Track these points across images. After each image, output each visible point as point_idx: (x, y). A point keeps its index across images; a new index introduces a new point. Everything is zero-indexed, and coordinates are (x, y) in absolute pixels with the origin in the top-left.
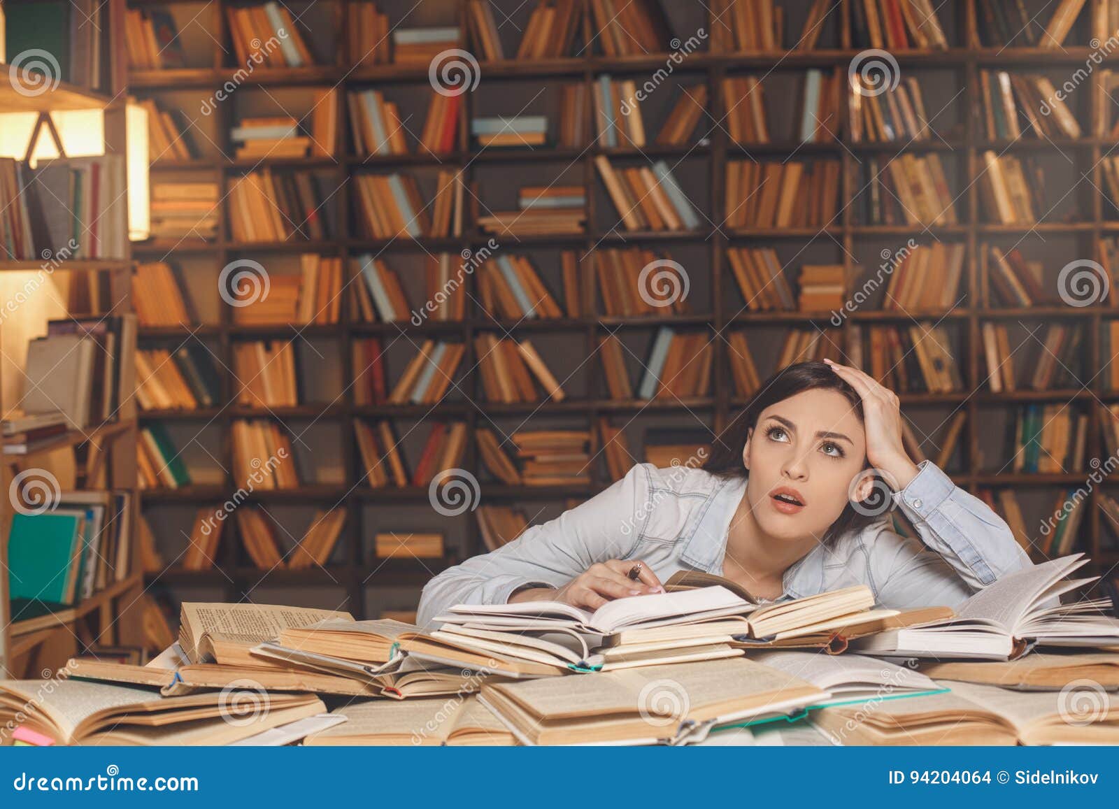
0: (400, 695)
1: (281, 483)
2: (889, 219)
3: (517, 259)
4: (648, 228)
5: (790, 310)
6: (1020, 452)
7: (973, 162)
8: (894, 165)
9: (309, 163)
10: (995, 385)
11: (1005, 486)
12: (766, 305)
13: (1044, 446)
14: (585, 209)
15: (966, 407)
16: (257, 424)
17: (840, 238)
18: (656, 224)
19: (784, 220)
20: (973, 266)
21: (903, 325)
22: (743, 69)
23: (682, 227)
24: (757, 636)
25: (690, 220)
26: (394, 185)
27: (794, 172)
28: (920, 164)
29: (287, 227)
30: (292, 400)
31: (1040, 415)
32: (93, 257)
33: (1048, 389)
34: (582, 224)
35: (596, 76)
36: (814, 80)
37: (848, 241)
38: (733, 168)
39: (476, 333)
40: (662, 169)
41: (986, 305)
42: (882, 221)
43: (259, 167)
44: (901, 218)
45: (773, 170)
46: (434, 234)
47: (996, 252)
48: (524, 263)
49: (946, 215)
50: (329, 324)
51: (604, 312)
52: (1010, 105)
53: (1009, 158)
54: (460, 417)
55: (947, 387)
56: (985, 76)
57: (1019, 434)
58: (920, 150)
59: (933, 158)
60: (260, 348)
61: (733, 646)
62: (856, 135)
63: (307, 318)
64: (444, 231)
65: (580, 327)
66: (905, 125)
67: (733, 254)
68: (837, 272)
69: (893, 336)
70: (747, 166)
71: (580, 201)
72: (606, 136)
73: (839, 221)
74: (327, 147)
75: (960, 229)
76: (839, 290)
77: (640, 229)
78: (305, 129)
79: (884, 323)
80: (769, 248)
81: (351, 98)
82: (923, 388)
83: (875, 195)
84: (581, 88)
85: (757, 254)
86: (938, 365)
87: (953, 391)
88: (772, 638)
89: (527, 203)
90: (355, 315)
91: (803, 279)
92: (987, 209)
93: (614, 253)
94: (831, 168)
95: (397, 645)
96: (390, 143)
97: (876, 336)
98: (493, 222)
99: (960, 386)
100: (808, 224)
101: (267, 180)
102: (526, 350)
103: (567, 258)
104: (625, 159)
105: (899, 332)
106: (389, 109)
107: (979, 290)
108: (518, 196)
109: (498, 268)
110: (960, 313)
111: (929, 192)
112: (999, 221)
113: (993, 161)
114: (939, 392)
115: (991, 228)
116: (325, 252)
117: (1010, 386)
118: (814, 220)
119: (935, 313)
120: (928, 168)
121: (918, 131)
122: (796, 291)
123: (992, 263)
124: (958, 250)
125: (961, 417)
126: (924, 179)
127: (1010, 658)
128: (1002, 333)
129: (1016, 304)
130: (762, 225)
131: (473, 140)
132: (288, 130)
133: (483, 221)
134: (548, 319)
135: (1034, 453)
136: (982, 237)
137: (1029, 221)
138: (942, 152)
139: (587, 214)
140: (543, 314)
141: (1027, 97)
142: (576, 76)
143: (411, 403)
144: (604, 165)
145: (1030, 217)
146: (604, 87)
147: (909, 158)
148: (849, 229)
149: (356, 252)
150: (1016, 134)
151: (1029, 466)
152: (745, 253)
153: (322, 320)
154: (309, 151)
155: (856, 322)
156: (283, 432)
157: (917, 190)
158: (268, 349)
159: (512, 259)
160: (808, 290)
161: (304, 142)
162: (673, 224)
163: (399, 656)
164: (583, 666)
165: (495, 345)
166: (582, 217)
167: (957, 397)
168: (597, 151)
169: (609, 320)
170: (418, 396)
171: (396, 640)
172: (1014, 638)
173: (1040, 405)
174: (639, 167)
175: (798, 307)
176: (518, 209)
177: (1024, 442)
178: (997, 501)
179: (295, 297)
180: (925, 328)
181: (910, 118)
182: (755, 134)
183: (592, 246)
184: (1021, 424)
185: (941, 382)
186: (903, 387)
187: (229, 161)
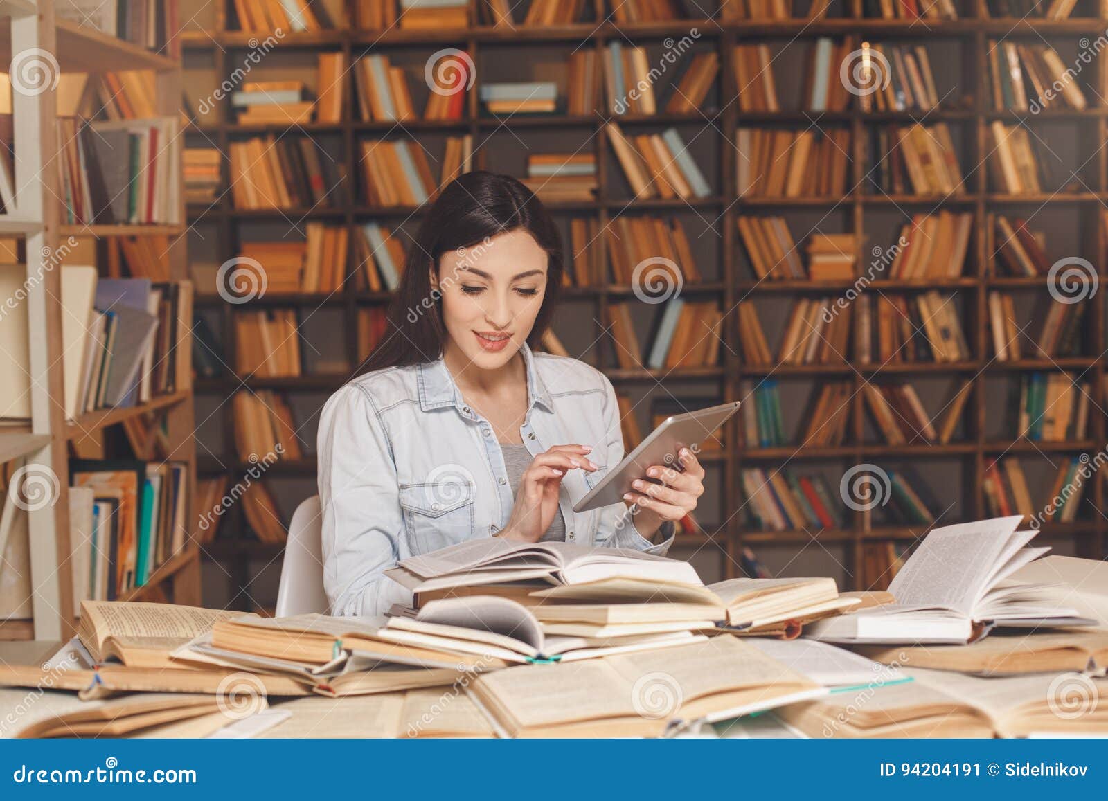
0: (334, 693)
1: (284, 455)
2: (898, 188)
4: (658, 196)
5: (801, 280)
6: (1024, 420)
7: (982, 132)
8: (904, 135)
9: (316, 131)
10: (1001, 353)
11: (1010, 455)
12: (776, 274)
13: (1049, 412)
14: (597, 174)
15: (969, 374)
16: (260, 396)
17: (848, 209)
18: (667, 193)
19: (794, 190)
20: (982, 236)
21: (910, 294)
22: (754, 37)
23: (692, 195)
24: (734, 622)
25: (701, 189)
26: (400, 150)
27: (804, 140)
28: (928, 133)
29: (291, 193)
30: (295, 370)
31: (1044, 383)
32: (150, 222)
33: (1052, 358)
34: (593, 191)
35: (607, 43)
36: (825, 48)
37: (859, 211)
38: (743, 136)
40: (672, 136)
42: (891, 191)
43: (261, 133)
44: (909, 188)
45: (783, 138)
47: (1003, 222)
49: (954, 185)
50: (334, 293)
51: (613, 280)
52: (1016, 74)
53: (1016, 128)
55: (954, 356)
56: (993, 46)
57: (1024, 403)
58: (929, 120)
59: (942, 128)
60: (262, 316)
62: (866, 107)
63: (311, 285)
65: (592, 297)
66: (914, 94)
67: (743, 223)
68: (847, 241)
69: (901, 305)
70: (758, 134)
71: (589, 168)
73: (848, 186)
74: (333, 113)
75: (968, 198)
76: (849, 259)
77: (650, 198)
78: (307, 95)
79: (893, 292)
80: (779, 217)
81: (358, 62)
82: (930, 356)
83: (884, 164)
84: (591, 55)
85: (767, 223)
86: (945, 333)
87: (960, 361)
88: (747, 625)
89: (535, 170)
90: (360, 284)
91: (813, 248)
92: (995, 180)
93: (623, 222)
94: (840, 137)
95: (339, 644)
96: (396, 110)
97: (885, 305)
99: (966, 354)
100: (818, 193)
101: (271, 146)
103: (577, 226)
104: (635, 126)
105: (907, 300)
106: (395, 73)
107: (986, 259)
108: (527, 164)
110: (967, 281)
111: (937, 162)
112: (1006, 191)
113: (1001, 133)
114: (946, 361)
115: (999, 197)
116: (331, 220)
117: (1015, 355)
118: (823, 190)
119: (944, 282)
120: (936, 136)
121: (928, 101)
122: (805, 258)
123: (998, 234)
124: (966, 220)
125: (967, 386)
126: (932, 150)
127: (969, 641)
128: (1008, 303)
129: (1022, 273)
130: (773, 192)
131: (483, 105)
132: (294, 96)
135: (1038, 421)
136: (993, 207)
137: (1034, 191)
138: (950, 123)
139: (598, 181)
141: (1034, 68)
142: (587, 43)
144: (615, 134)
145: (1035, 187)
146: (614, 54)
147: (917, 127)
148: (860, 198)
149: (364, 219)
150: (1022, 104)
151: (1033, 434)
152: (755, 222)
153: (326, 288)
154: (314, 116)
156: (286, 403)
157: (925, 159)
158: (271, 318)
160: (818, 260)
161: (309, 107)
162: (683, 192)
163: (343, 656)
164: (541, 657)
166: (593, 185)
167: (965, 365)
168: (609, 117)
169: (618, 289)
172: (972, 622)
173: (1044, 374)
174: (650, 135)
175: (808, 274)
176: (526, 176)
177: (1028, 410)
178: (1001, 468)
179: (299, 265)
180: (933, 297)
181: (919, 88)
182: (765, 103)
183: (603, 214)
184: (1025, 392)
185: (948, 351)
186: (911, 355)
187: (231, 127)
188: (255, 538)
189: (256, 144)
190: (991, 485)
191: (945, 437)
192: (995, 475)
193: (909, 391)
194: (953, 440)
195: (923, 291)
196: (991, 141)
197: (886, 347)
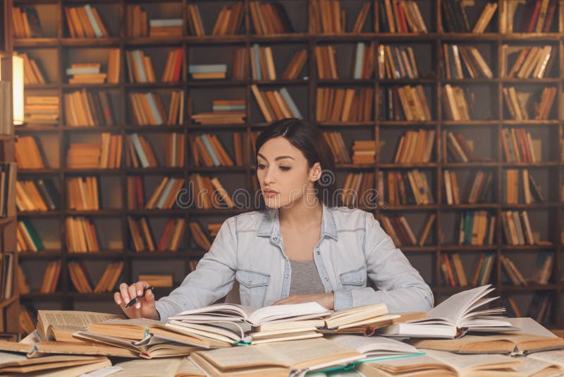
0: (149, 357)
1: (90, 249)
2: (398, 118)
3: (211, 136)
5: (348, 163)
6: (462, 235)
7: (439, 89)
8: (401, 91)
9: (106, 87)
10: (450, 201)
11: (455, 252)
13: (474, 231)
14: (246, 111)
15: (434, 211)
16: (78, 218)
17: (373, 127)
18: (280, 117)
19: (345, 118)
20: (439, 142)
21: (404, 171)
22: (325, 42)
24: (329, 327)
26: (149, 98)
27: (350, 93)
28: (413, 90)
29: (94, 119)
30: (96, 207)
31: (472, 216)
33: (476, 203)
34: (244, 119)
35: (252, 44)
36: (361, 48)
37: (377, 129)
38: (320, 91)
39: (190, 173)
40: (284, 91)
41: (445, 161)
42: (394, 119)
43: (79, 88)
44: (404, 118)
45: (340, 92)
46: (169, 123)
47: (451, 135)
48: (214, 138)
49: (426, 117)
50: (115, 168)
52: (458, 62)
53: (457, 88)
54: (182, 216)
55: (426, 202)
56: (446, 46)
57: (462, 226)
58: (413, 84)
59: (420, 87)
60: (80, 180)
61: (317, 332)
62: (382, 76)
63: (104, 165)
64: (174, 122)
65: (242, 171)
66: (406, 71)
68: (371, 144)
69: (399, 176)
70: (327, 90)
71: (243, 107)
72: (257, 75)
73: (373, 118)
74: (115, 78)
75: (433, 123)
76: (373, 153)
78: (104, 69)
79: (395, 170)
80: (337, 132)
81: (128, 54)
82: (414, 203)
83: (391, 106)
84: (244, 51)
85: (332, 135)
86: (422, 191)
87: (428, 204)
88: (336, 328)
89: (216, 108)
90: (129, 164)
91: (354, 148)
92: (446, 114)
94: (369, 92)
95: (147, 331)
96: (147, 78)
97: (391, 176)
98: (198, 118)
99: (432, 202)
100: (357, 120)
101: (85, 95)
102: (215, 182)
103: (236, 136)
104: (266, 86)
105: (402, 174)
106: (147, 59)
107: (442, 154)
108: (212, 105)
109: (201, 140)
110: (432, 165)
111: (417, 104)
112: (452, 119)
113: (449, 89)
114: (422, 204)
115: (448, 123)
116: (114, 132)
117: (457, 202)
118: (360, 118)
119: (420, 165)
120: (417, 92)
121: (412, 74)
122: (351, 153)
123: (449, 140)
124: (432, 134)
125: (432, 218)
126: (415, 98)
127: (455, 337)
128: (454, 175)
129: (461, 161)
130: (334, 120)
131: (189, 75)
132: (96, 69)
133: (194, 117)
134: (227, 166)
135: (469, 234)
136: (444, 127)
137: (467, 120)
138: (424, 85)
139: (246, 114)
140: (224, 164)
141: (466, 58)
142: (242, 44)
143: (157, 209)
144: (255, 89)
145: (467, 117)
146: (255, 50)
147: (408, 87)
148: (378, 123)
149: (130, 132)
150: (461, 76)
151: (466, 242)
152: (326, 134)
153: (112, 166)
154: (106, 80)
155: (381, 169)
156: (91, 223)
157: (411, 103)
158: (84, 181)
159: (209, 136)
160: (357, 153)
161: (104, 76)
163: (149, 336)
164: (242, 342)
165: (199, 179)
166: (244, 115)
167: (431, 207)
168: (252, 82)
170: (161, 205)
171: (147, 328)
172: (457, 328)
173: (472, 211)
174: (273, 91)
175: (352, 162)
176: (211, 111)
177: (464, 229)
178: (450, 259)
179: (98, 155)
180: (415, 172)
181: (408, 68)
182: (331, 74)
183: (249, 130)
184: (462, 220)
185: (423, 199)
186: (404, 202)
187: (65, 86)
188: (76, 291)
189: (77, 94)
190: (446, 267)
191: (422, 243)
192: (447, 262)
193: (403, 220)
194: (425, 245)
195: (411, 169)
196: (445, 94)
197: (392, 197)
